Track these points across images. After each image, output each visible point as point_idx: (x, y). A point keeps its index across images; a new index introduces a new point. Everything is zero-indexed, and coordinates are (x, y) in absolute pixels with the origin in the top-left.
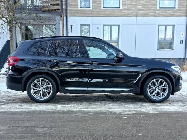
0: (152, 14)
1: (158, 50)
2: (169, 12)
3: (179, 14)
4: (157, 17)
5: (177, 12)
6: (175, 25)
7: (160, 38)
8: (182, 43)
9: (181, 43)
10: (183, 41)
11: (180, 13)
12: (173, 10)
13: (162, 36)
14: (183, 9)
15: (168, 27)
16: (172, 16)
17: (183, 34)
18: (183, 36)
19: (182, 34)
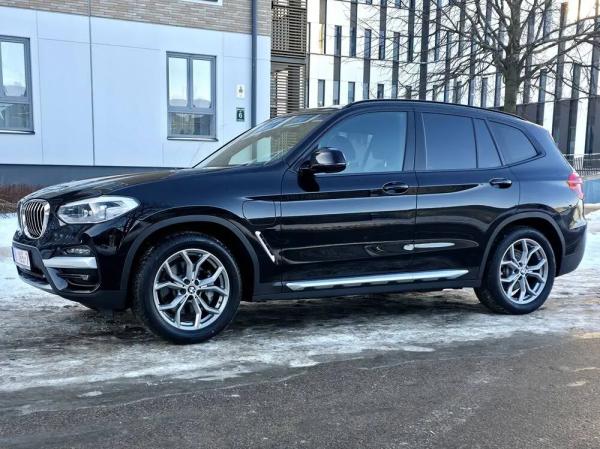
0: (142, 11)
1: (169, 138)
2: (197, 12)
3: (229, 22)
4: (159, 23)
5: (220, 13)
6: (218, 59)
7: (173, 100)
8: (243, 118)
9: (238, 118)
10: (243, 113)
11: (232, 18)
12: (211, 6)
13: (179, 92)
14: (239, 6)
15: (196, 63)
16: (206, 25)
17: (243, 89)
18: (243, 95)
19: (241, 91)
